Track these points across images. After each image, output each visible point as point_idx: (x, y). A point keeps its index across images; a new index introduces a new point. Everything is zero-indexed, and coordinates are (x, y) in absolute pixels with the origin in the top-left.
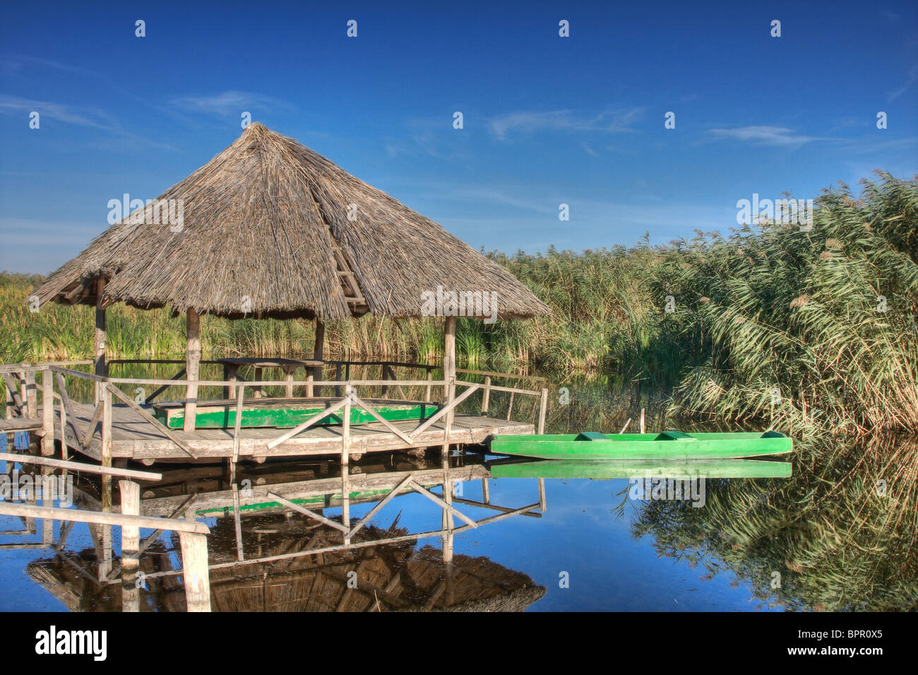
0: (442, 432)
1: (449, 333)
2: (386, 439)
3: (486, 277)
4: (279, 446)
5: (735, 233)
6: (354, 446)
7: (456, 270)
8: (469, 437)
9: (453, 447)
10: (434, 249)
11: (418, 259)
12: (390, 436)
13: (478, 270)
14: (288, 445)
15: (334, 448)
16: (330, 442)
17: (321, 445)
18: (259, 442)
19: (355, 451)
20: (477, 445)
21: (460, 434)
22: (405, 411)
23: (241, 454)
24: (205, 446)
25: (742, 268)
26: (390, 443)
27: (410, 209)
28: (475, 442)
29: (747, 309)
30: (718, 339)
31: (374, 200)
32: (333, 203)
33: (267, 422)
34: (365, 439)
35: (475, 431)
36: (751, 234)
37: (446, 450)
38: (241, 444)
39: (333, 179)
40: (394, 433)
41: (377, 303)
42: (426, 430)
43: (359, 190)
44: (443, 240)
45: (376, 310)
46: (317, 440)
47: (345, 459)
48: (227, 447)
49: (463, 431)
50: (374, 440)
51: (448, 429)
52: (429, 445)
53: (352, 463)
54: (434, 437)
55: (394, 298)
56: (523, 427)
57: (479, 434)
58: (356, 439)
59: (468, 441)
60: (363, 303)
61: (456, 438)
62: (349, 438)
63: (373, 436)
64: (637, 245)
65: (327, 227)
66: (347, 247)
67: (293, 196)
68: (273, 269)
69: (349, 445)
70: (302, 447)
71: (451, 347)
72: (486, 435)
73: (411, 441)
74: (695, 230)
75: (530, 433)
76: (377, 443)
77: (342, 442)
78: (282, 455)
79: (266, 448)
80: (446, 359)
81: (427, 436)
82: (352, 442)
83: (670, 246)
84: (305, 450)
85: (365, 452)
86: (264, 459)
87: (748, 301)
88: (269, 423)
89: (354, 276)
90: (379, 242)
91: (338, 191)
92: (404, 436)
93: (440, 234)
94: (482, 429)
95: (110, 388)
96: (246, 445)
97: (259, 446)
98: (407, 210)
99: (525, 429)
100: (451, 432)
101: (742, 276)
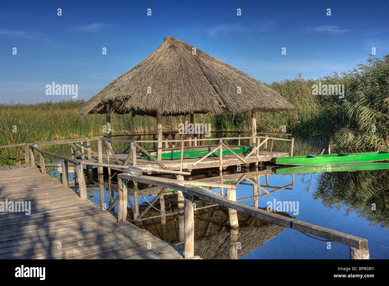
0: (256, 157)
1: (253, 118)
2: (235, 161)
3: (269, 94)
4: (197, 165)
5: (351, 72)
6: (224, 164)
7: (258, 92)
8: (265, 158)
9: (259, 163)
10: (248, 84)
11: (243, 88)
12: (237, 159)
13: (266, 92)
14: (200, 164)
15: (217, 165)
16: (215, 162)
17: (212, 164)
18: (190, 164)
19: (224, 166)
20: (269, 162)
21: (262, 157)
22: (238, 149)
23: (183, 168)
24: (170, 166)
25: (360, 87)
26: (237, 162)
27: (236, 68)
28: (268, 160)
29: (363, 103)
30: (351, 116)
31: (222, 66)
32: (207, 68)
33: (187, 156)
34: (227, 161)
35: (267, 156)
36: (357, 72)
37: (257, 164)
38: (183, 165)
39: (204, 58)
40: (238, 158)
41: (231, 107)
42: (249, 157)
43: (215, 62)
44: (251, 80)
45: (231, 109)
46: (210, 162)
47: (221, 169)
48: (178, 166)
49: (263, 156)
50: (231, 161)
51: (258, 155)
52: (251, 162)
53: (223, 171)
54: (252, 159)
55: (238, 104)
56: (285, 154)
57: (268, 157)
58: (224, 161)
59: (265, 160)
60: (225, 107)
61: (261, 159)
62: (222, 161)
63: (230, 160)
64: (295, 79)
65: (206, 77)
66: (215, 85)
67: (192, 65)
68: (192, 95)
69: (222, 163)
70: (205, 165)
71: (254, 123)
72: (271, 157)
73: (244, 161)
74: (334, 72)
75: (287, 156)
76: (232, 162)
77: (220, 162)
78: (198, 168)
79: (192, 166)
80: (253, 128)
81: (250, 159)
82: (223, 162)
83: (324, 79)
84: (206, 166)
85: (228, 166)
86: (191, 170)
87: (364, 100)
88: (188, 157)
89: (220, 96)
90: (228, 83)
91: (208, 63)
92: (242, 159)
93: (249, 78)
94: (270, 155)
95: (135, 144)
96: (185, 165)
97: (190, 165)
98: (235, 69)
99: (285, 155)
100: (259, 157)
101: (361, 90)
